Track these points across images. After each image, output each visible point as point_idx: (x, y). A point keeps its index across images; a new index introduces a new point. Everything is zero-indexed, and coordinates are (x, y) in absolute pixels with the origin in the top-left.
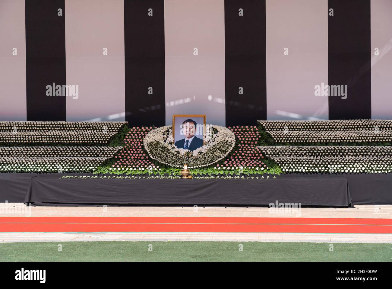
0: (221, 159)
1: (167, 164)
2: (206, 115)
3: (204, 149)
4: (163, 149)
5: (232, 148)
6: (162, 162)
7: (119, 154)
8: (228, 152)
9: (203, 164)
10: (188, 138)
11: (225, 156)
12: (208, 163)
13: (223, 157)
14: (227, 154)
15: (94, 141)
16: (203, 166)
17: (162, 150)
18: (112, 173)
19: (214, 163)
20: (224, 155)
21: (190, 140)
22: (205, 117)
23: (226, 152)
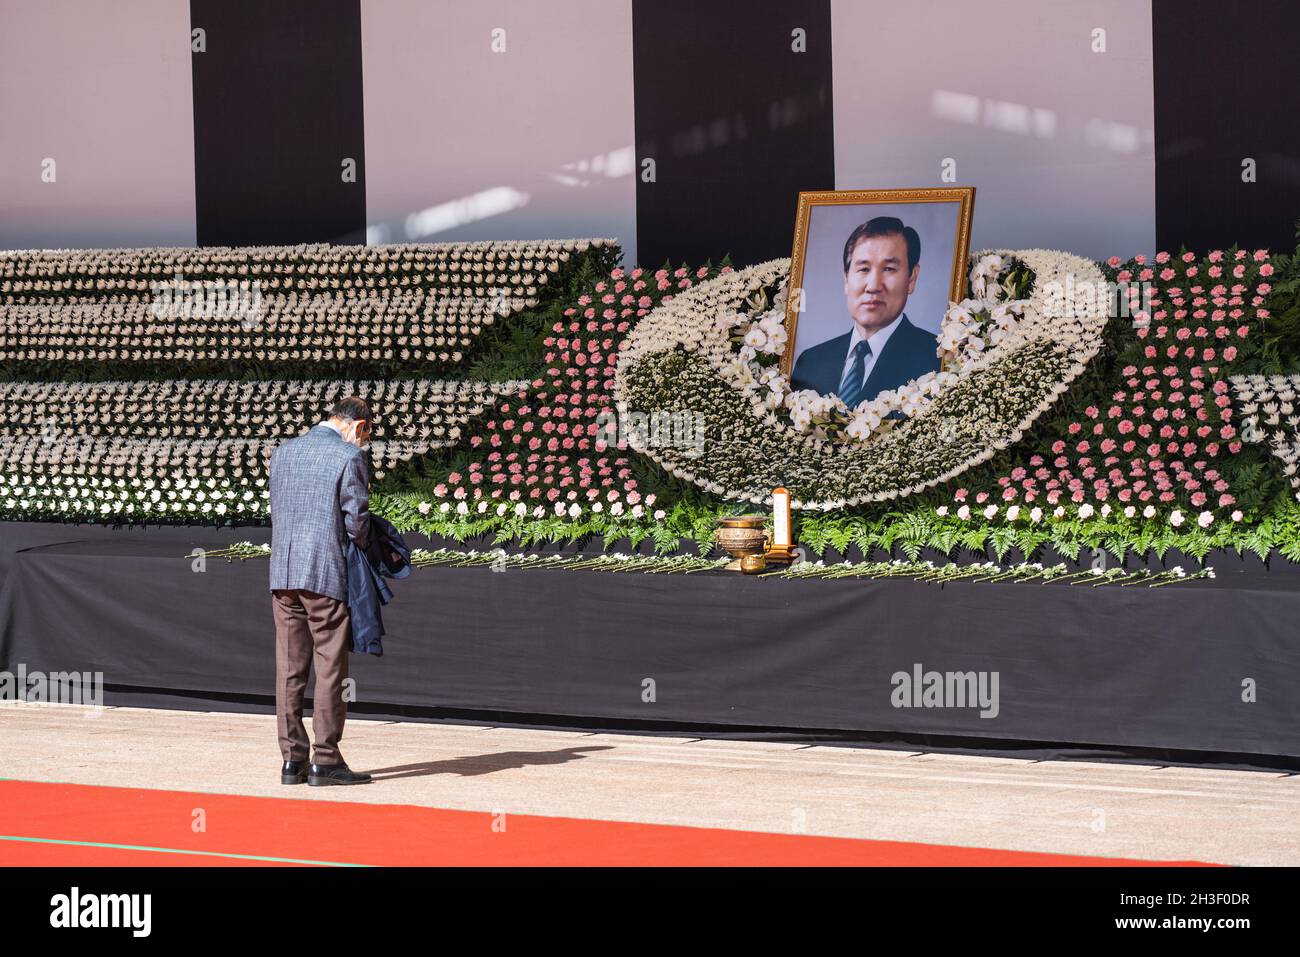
0: (988, 454)
1: (701, 482)
2: (974, 190)
3: (914, 399)
4: (705, 396)
5: (1059, 388)
6: (678, 473)
7: (492, 425)
8: (1034, 415)
9: (883, 488)
10: (869, 327)
11: (1016, 437)
12: (915, 482)
13: (1001, 445)
14: (1026, 424)
15: (401, 348)
16: (881, 497)
17: (699, 402)
18: (434, 533)
19: (943, 478)
20: (1009, 432)
21: (878, 341)
22: (965, 199)
23: (1021, 415)
